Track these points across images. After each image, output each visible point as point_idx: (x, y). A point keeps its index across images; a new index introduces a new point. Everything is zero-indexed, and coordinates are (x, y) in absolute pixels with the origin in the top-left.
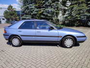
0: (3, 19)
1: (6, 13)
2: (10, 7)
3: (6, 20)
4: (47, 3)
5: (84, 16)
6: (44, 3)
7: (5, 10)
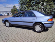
0: (10, 13)
1: (12, 10)
2: (14, 7)
3: (12, 14)
4: (33, 5)
5: (53, 12)
6: (31, 5)
7: (11, 8)
